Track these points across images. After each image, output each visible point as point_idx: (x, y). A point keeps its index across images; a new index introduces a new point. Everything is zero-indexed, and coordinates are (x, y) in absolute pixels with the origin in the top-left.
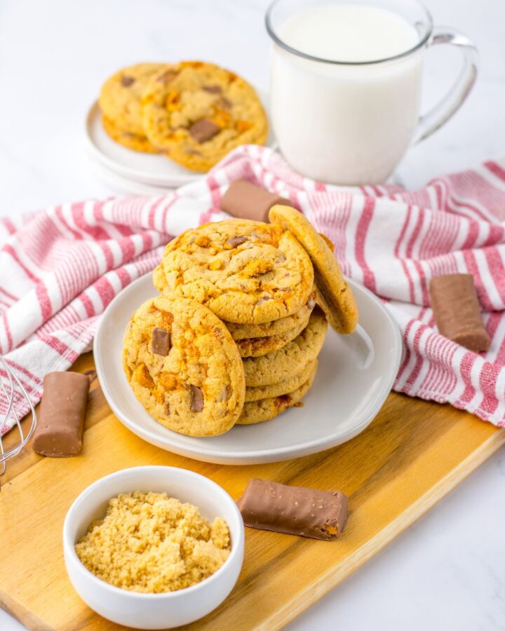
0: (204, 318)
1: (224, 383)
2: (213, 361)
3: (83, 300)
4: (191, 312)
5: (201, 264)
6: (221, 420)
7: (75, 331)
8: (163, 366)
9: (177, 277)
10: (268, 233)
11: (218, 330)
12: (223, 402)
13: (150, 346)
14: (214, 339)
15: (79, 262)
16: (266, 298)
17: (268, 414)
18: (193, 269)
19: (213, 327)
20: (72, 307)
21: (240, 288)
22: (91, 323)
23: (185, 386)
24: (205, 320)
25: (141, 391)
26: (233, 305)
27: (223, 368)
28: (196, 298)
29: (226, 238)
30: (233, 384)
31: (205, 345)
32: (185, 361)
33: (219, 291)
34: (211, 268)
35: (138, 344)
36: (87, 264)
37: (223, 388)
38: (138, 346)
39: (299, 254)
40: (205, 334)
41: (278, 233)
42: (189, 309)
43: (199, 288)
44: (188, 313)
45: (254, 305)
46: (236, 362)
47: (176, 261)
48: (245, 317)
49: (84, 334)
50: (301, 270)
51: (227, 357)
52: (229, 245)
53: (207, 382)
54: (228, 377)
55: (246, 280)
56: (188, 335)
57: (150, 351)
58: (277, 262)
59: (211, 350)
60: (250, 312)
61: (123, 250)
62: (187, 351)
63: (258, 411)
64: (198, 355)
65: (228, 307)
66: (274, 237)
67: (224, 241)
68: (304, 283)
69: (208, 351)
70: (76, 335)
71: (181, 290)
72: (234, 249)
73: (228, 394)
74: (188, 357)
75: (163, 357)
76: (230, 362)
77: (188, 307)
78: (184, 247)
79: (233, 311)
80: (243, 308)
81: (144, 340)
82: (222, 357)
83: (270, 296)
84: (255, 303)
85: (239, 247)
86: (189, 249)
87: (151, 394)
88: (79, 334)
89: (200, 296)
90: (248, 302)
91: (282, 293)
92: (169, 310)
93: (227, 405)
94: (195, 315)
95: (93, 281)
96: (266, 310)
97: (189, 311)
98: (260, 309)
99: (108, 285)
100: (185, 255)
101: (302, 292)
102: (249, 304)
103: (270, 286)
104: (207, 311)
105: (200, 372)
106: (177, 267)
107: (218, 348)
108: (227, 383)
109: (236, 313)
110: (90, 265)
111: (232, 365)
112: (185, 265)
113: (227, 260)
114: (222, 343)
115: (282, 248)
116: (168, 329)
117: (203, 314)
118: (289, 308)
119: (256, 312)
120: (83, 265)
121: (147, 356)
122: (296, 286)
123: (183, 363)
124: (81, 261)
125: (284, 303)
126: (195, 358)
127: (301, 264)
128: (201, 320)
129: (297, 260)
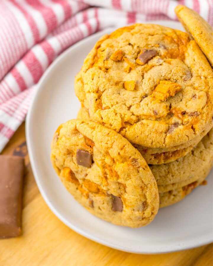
0: (122, 149)
1: (140, 200)
2: (131, 184)
3: (15, 76)
4: (110, 143)
5: (117, 84)
6: (139, 222)
7: (10, 110)
8: (87, 175)
9: (96, 100)
10: (175, 42)
11: (135, 160)
12: (140, 212)
13: (74, 158)
14: (131, 168)
15: (10, 40)
16: (176, 125)
17: (178, 199)
18: (110, 90)
19: (130, 157)
20: (7, 84)
21: (152, 114)
22: (23, 99)
23: (106, 194)
24: (123, 151)
25: (69, 185)
26: (147, 134)
27: (140, 190)
28: (113, 125)
29: (138, 50)
30: (149, 201)
31: (123, 172)
32: (106, 178)
33: (134, 118)
34: (126, 86)
35: (65, 154)
36: (17, 42)
37: (140, 204)
38: (64, 157)
39: (203, 70)
40: (123, 162)
41: (184, 42)
42: (108, 140)
43: (116, 114)
44: (107, 143)
45: (166, 133)
46: (151, 185)
47: (95, 81)
48: (158, 144)
49: (18, 112)
50: (206, 89)
51: (143, 182)
52: (140, 61)
53: (126, 196)
54: (145, 196)
55: (158, 105)
56: (108, 161)
57: (76, 162)
58: (185, 80)
59: (129, 176)
60: (163, 141)
61: (47, 23)
62: (107, 171)
63: (169, 198)
64: (118, 177)
65: (143, 135)
66: (180, 48)
67: (136, 54)
68: (209, 104)
69: (126, 176)
70: (11, 113)
71: (100, 115)
72: (145, 66)
73: (144, 207)
74: (108, 176)
75: (86, 168)
76: (146, 186)
77: (107, 138)
78: (100, 64)
79: (148, 140)
80: (156, 137)
81: (69, 153)
82: (138, 182)
83: (180, 122)
84: (167, 131)
85: (151, 63)
86: (105, 65)
87: (77, 189)
88: (14, 112)
89: (117, 124)
90: (160, 131)
91: (190, 119)
92: (90, 137)
93: (144, 214)
94: (114, 146)
95: (22, 56)
96: (177, 137)
97: (108, 142)
98: (171, 137)
99: (35, 61)
100: (102, 73)
101: (208, 114)
102: (161, 133)
103: (179, 109)
104: (125, 141)
105: (119, 188)
106: (95, 88)
107: (135, 176)
108: (143, 200)
109: (151, 141)
110: (19, 43)
111: (147, 187)
112: (102, 86)
113: (140, 79)
114: (138, 172)
115: (188, 61)
116: (90, 152)
117: (120, 146)
118: (197, 132)
119: (167, 140)
120: (13, 43)
121: (73, 165)
122: (203, 108)
123: (104, 179)
124: (12, 39)
125: (192, 128)
126: (115, 179)
127: (205, 83)
128: (119, 151)
129: (202, 77)
